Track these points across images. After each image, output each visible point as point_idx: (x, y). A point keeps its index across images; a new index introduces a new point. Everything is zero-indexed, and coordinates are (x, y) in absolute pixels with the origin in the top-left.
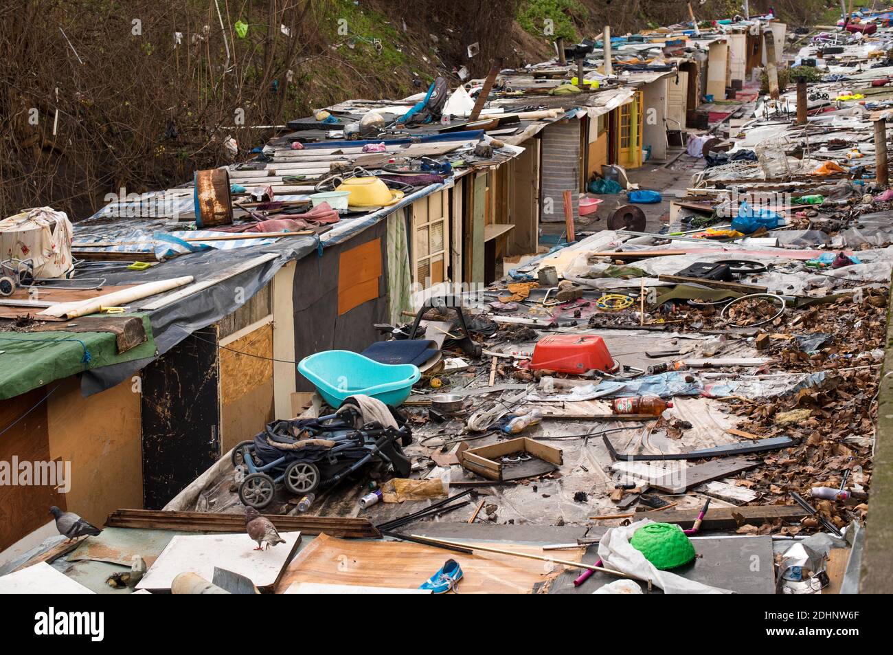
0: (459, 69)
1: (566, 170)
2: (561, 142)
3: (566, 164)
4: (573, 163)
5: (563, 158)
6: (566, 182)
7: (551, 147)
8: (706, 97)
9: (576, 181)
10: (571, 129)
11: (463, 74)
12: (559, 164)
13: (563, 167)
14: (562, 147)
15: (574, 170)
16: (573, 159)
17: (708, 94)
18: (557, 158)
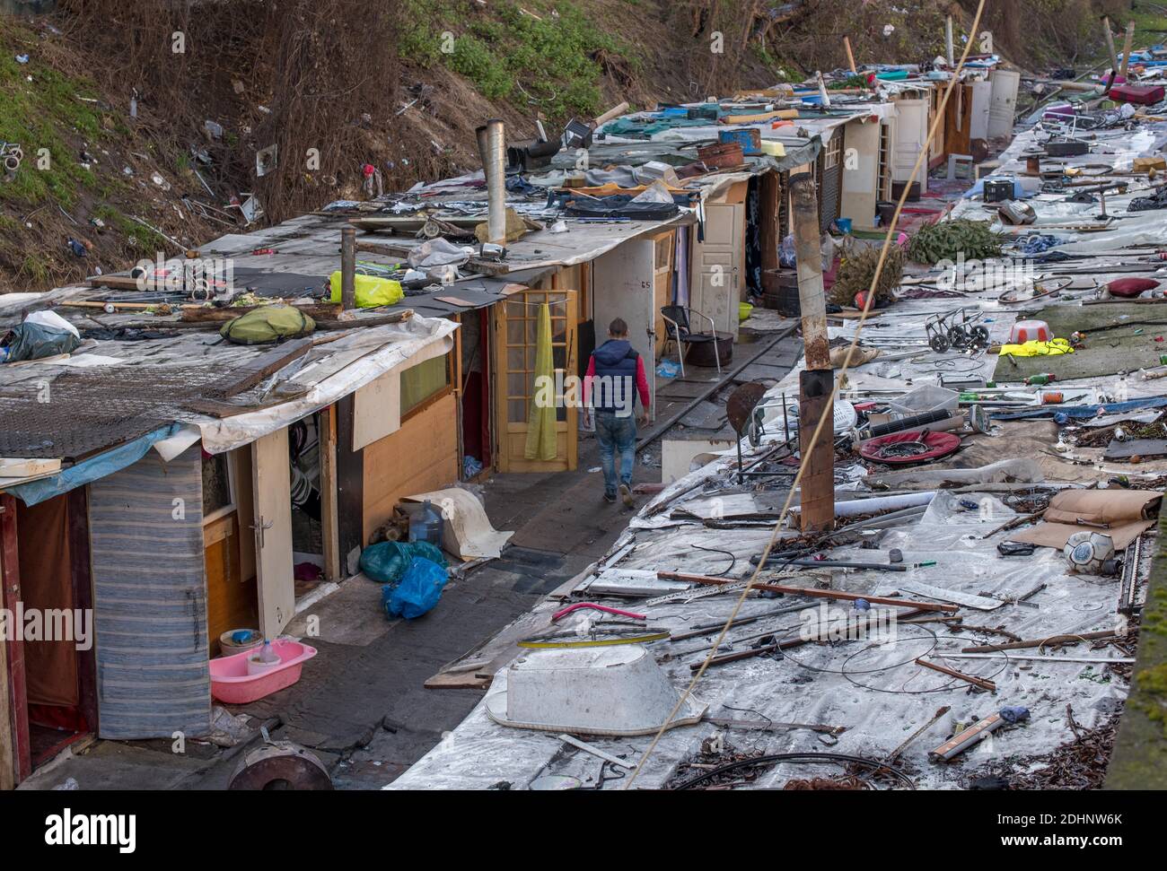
0: (243, 200)
1: (165, 596)
2: (145, 517)
3: (164, 579)
4: (183, 577)
5: (152, 562)
6: (164, 627)
7: (115, 529)
8: (837, 224)
9: (196, 626)
10: (172, 480)
11: (250, 210)
12: (142, 578)
13: (153, 587)
14: (149, 531)
15: (188, 594)
16: (183, 563)
17: (844, 216)
18: (133, 562)
